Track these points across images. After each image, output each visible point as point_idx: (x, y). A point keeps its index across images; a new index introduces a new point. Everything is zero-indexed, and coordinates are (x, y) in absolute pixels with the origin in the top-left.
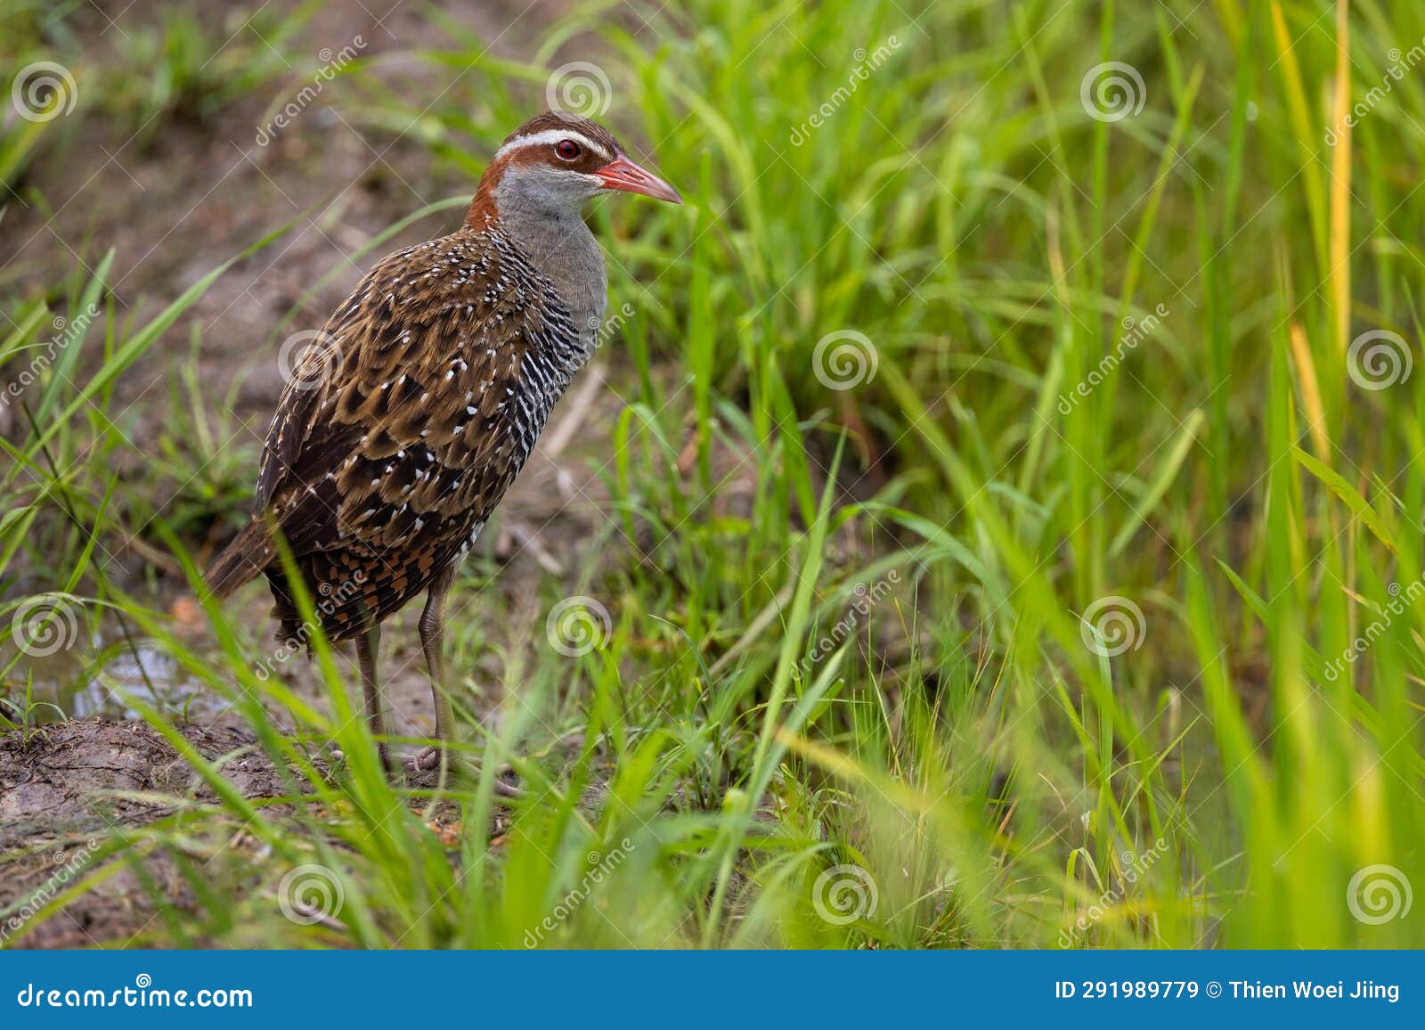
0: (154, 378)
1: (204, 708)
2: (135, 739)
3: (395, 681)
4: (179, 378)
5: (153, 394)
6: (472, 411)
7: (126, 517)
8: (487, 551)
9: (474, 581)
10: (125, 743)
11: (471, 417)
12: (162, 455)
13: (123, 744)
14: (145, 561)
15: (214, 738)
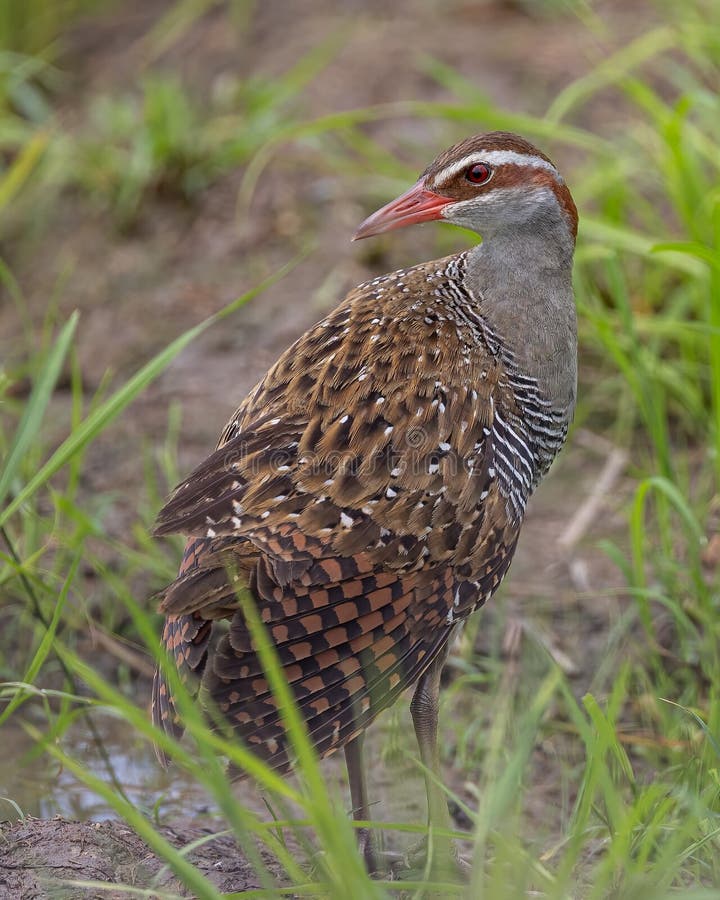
0: (129, 467)
1: (178, 814)
2: (98, 836)
3: (387, 785)
4: (157, 467)
5: (129, 484)
6: (446, 447)
7: (97, 614)
8: (492, 646)
9: (477, 677)
10: (88, 840)
11: (446, 454)
12: (136, 547)
13: (85, 842)
14: (118, 661)
15: (187, 839)
